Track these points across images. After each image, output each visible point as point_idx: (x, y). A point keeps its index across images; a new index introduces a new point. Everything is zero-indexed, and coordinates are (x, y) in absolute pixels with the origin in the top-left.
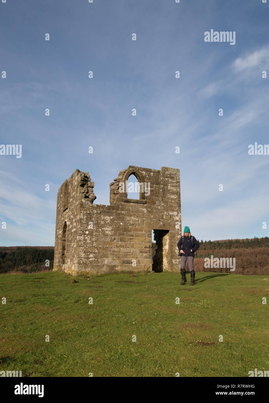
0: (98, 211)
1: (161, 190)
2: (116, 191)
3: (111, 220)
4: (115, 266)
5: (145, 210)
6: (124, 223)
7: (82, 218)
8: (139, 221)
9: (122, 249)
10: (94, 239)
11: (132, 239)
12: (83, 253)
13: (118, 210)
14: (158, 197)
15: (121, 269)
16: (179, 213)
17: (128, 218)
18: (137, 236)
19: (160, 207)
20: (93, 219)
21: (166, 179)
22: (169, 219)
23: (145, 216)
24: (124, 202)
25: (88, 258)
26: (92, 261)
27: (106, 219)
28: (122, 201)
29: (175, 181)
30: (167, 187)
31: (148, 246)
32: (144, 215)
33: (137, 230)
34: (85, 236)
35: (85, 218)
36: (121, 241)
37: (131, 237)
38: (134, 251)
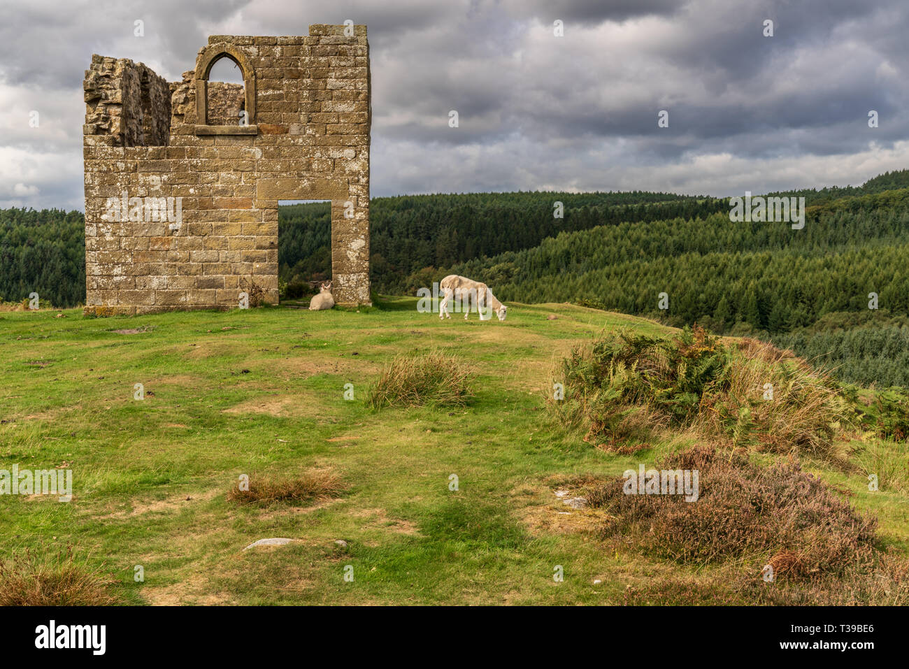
0: (129, 165)
1: (306, 94)
2: (179, 107)
3: (165, 183)
4: (177, 294)
5: (257, 152)
6: (199, 189)
7: (89, 184)
8: (241, 181)
9: (194, 252)
10: (122, 232)
11: (221, 227)
12: (96, 266)
13: (183, 157)
14: (297, 114)
15: (194, 299)
16: (360, 151)
17: (211, 176)
18: (237, 220)
19: (301, 140)
20: (118, 184)
21: (323, 59)
22: (329, 170)
23: (259, 166)
24: (198, 136)
25: (110, 276)
26: (121, 282)
27: (152, 183)
28: (192, 134)
29: (352, 62)
30: (325, 82)
31: (267, 244)
32: (253, 166)
33: (235, 204)
34: (101, 225)
35: (96, 184)
36: (193, 234)
37: (220, 223)
38: (227, 257)
